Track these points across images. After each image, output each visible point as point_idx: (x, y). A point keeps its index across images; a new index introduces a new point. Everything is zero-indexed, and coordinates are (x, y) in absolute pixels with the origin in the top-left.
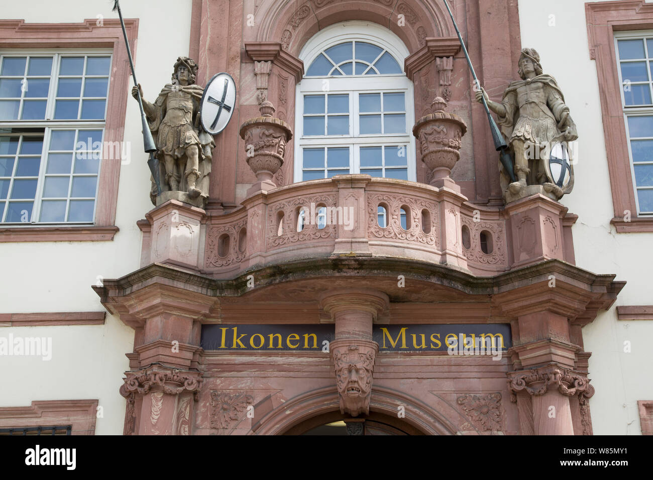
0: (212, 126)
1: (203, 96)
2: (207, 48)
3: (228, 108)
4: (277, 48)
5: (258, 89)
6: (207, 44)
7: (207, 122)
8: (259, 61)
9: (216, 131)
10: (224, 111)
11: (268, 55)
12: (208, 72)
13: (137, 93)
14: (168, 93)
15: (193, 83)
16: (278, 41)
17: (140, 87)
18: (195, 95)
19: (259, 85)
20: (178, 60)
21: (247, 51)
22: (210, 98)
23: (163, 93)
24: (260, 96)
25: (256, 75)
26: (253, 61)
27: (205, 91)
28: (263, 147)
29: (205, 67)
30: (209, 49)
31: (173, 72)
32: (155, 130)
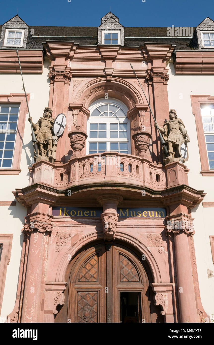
0: (57, 133)
1: (55, 122)
2: (55, 104)
3: (63, 127)
4: (81, 105)
5: (74, 120)
6: (56, 103)
7: (55, 131)
8: (74, 110)
9: (59, 135)
10: (62, 128)
11: (78, 108)
12: (56, 113)
13: (30, 120)
14: (41, 121)
15: (51, 117)
16: (82, 103)
17: (31, 118)
18: (51, 121)
19: (74, 119)
20: (45, 109)
21: (70, 106)
22: (57, 122)
23: (39, 120)
24: (75, 123)
25: (73, 115)
26: (72, 110)
27: (55, 120)
28: (77, 141)
29: (55, 111)
30: (56, 105)
31: (43, 113)
32: (36, 134)
